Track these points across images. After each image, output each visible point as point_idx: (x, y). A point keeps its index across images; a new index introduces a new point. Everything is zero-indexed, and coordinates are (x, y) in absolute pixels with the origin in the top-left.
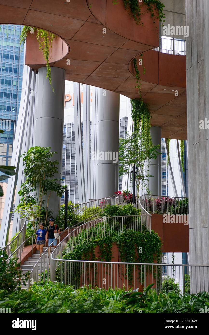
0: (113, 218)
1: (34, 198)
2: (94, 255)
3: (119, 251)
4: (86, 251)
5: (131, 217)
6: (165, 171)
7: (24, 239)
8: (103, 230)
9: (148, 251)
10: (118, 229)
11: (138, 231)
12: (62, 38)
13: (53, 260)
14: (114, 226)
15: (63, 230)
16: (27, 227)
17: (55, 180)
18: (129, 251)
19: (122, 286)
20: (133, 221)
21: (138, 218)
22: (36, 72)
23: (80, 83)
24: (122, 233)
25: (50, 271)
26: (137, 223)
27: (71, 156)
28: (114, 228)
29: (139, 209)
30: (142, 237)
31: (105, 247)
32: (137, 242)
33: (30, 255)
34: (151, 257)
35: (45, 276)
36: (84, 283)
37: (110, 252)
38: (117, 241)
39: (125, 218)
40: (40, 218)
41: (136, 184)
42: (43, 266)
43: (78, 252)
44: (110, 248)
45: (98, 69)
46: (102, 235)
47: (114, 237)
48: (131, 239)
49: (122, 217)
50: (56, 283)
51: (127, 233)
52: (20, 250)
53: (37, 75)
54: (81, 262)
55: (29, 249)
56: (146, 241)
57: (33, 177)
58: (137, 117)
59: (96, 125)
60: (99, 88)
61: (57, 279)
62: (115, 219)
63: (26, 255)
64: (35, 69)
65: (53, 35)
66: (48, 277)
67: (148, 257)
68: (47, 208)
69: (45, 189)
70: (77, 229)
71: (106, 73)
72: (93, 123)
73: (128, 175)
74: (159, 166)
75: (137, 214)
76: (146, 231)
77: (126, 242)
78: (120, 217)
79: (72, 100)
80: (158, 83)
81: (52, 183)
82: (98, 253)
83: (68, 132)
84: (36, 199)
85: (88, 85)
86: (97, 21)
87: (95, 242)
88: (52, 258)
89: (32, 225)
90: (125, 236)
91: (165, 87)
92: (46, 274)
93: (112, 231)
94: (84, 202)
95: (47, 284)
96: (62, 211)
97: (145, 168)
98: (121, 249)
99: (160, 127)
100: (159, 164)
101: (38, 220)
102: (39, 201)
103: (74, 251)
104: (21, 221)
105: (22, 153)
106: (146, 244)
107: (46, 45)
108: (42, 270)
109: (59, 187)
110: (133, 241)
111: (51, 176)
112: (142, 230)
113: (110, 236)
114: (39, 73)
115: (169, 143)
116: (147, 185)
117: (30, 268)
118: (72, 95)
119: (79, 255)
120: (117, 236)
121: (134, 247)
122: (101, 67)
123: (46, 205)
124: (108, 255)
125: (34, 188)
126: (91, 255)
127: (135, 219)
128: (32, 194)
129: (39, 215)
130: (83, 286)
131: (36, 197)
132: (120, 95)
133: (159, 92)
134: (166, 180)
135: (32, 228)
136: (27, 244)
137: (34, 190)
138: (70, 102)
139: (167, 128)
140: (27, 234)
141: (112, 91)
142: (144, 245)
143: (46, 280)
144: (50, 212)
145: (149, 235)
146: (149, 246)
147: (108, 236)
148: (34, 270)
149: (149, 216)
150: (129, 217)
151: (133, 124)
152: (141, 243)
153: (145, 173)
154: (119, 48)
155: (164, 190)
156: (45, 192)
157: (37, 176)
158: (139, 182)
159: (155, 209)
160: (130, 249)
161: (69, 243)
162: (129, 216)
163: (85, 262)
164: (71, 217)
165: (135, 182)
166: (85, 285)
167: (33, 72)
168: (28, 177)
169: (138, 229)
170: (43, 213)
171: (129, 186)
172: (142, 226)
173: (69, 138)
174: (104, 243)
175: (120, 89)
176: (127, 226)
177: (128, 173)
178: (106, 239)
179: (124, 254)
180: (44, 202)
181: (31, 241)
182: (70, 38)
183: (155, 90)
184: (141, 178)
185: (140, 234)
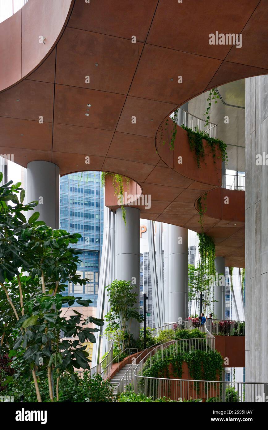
0: (183, 340)
1: (118, 324)
2: (168, 371)
3: (188, 368)
4: (162, 368)
5: (198, 339)
6: (230, 294)
7: (112, 359)
8: (175, 351)
9: (212, 368)
10: (187, 349)
11: (204, 351)
12: (136, 182)
13: (135, 376)
14: (184, 347)
15: (142, 350)
16: (114, 348)
17: (134, 308)
18: (196, 367)
19: (189, 399)
20: (199, 342)
21: (204, 340)
22: (115, 212)
23: (153, 220)
24: (190, 352)
25: (133, 384)
26: (203, 344)
27: (148, 282)
28: (184, 348)
29: (205, 332)
30: (207, 356)
31: (177, 365)
32: (203, 360)
33: (117, 371)
34: (215, 372)
35: (129, 388)
36: (160, 395)
37: (181, 368)
38: (187, 360)
39: (193, 341)
40: (124, 340)
41: (203, 309)
42: (127, 380)
43: (155, 369)
44: (181, 365)
45: (168, 208)
46: (174, 355)
47: (184, 356)
48: (198, 358)
49: (190, 340)
50: (139, 395)
51: (195, 353)
52: (109, 367)
53: (115, 214)
54: (157, 379)
55: (117, 366)
56: (210, 359)
57: (117, 307)
58: (204, 250)
59: (168, 258)
60: (170, 225)
61: (140, 391)
62: (184, 341)
63: (114, 371)
64: (114, 209)
65: (128, 179)
66: (132, 389)
67: (212, 373)
68: (129, 332)
69: (127, 316)
70: (154, 351)
71: (175, 211)
72: (165, 252)
73: (197, 301)
74: (223, 293)
75: (203, 337)
76: (211, 351)
77: (194, 360)
78: (189, 340)
79: (147, 231)
80: (221, 218)
81: (133, 311)
82: (171, 369)
83: (145, 261)
84: (120, 325)
85: (160, 223)
86: (165, 165)
87: (169, 361)
88: (134, 375)
89: (117, 346)
90: (193, 355)
91: (228, 222)
92: (131, 387)
93: (183, 351)
94: (160, 326)
95: (132, 395)
96: (142, 334)
97: (211, 295)
98: (190, 366)
99: (224, 257)
100: (223, 291)
101: (122, 341)
102: (122, 326)
103: (152, 368)
104: (109, 343)
105: (107, 285)
106: (210, 362)
107: (121, 190)
108: (127, 383)
109: (138, 315)
110: (200, 359)
111: (132, 305)
112: (207, 350)
113: (181, 355)
114: (117, 213)
115: (232, 271)
116: (213, 310)
117: (118, 381)
118: (147, 226)
119: (156, 371)
120: (187, 355)
121: (201, 365)
122: (171, 206)
123: (128, 330)
124: (179, 370)
125: (117, 315)
126: (165, 371)
127: (201, 341)
128: (117, 320)
129: (123, 338)
130: (159, 398)
131: (119, 322)
132: (189, 230)
133: (222, 226)
134: (230, 302)
135: (118, 349)
136: (114, 362)
137: (118, 317)
138: (146, 233)
139: (230, 258)
140: (114, 354)
141: (181, 227)
142: (209, 363)
143: (131, 391)
144: (131, 335)
145: (213, 354)
146: (213, 363)
147: (179, 355)
148: (121, 383)
149: (213, 339)
150: (196, 340)
151: (200, 256)
152: (207, 361)
153: (210, 299)
154: (186, 189)
155: (228, 312)
156: (127, 319)
157: (120, 306)
158: (206, 307)
159: (218, 332)
160: (197, 366)
161: (147, 362)
162: (197, 338)
163: (160, 379)
164: (149, 339)
165: (202, 307)
166: (160, 397)
167: (112, 213)
168: (112, 306)
169: (204, 349)
170: (126, 336)
171: (197, 310)
172: (207, 347)
173: (146, 266)
174: (176, 361)
175: (188, 225)
176: (195, 347)
177: (197, 299)
178: (178, 358)
179: (192, 370)
180: (127, 327)
181: (118, 360)
182: (143, 181)
183: (219, 225)
184: (207, 303)
185: (206, 353)
